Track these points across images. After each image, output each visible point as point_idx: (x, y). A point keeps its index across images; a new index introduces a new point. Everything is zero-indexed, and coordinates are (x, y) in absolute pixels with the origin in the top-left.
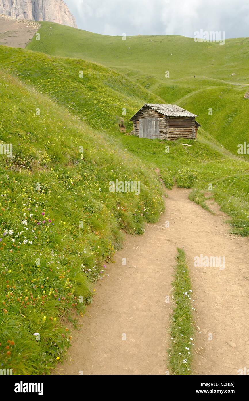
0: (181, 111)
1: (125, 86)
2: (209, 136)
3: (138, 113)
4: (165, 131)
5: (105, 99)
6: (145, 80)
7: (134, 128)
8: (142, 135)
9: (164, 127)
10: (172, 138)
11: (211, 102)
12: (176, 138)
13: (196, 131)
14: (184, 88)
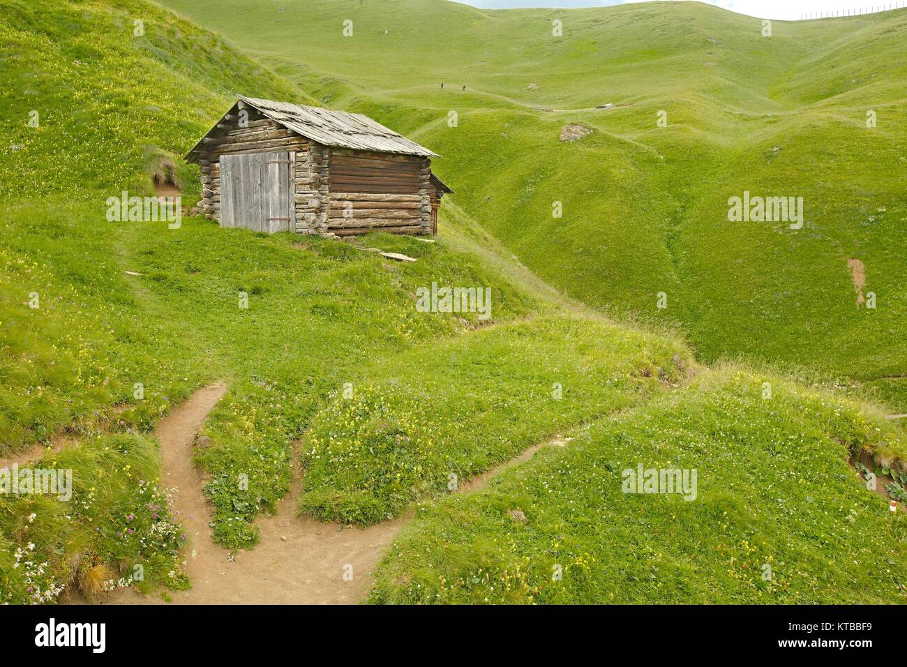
0: (381, 134)
1: (221, 67)
2: (478, 229)
3: (214, 133)
4: (315, 203)
5: (119, 90)
6: (319, 87)
7: (205, 189)
8: (232, 214)
9: (311, 188)
10: (343, 232)
11: (481, 145)
12: (358, 231)
13: (435, 210)
14: (416, 110)
